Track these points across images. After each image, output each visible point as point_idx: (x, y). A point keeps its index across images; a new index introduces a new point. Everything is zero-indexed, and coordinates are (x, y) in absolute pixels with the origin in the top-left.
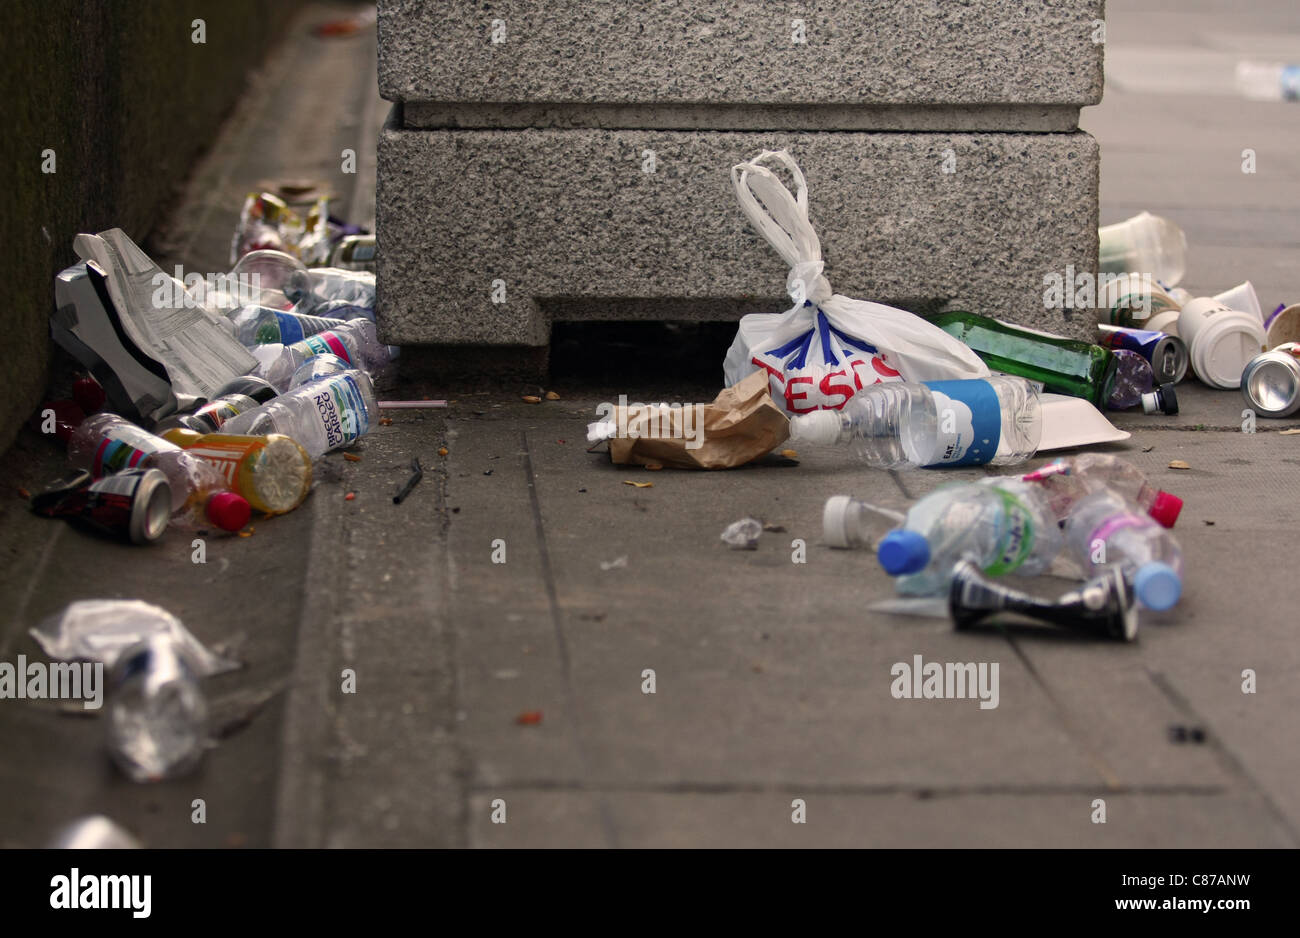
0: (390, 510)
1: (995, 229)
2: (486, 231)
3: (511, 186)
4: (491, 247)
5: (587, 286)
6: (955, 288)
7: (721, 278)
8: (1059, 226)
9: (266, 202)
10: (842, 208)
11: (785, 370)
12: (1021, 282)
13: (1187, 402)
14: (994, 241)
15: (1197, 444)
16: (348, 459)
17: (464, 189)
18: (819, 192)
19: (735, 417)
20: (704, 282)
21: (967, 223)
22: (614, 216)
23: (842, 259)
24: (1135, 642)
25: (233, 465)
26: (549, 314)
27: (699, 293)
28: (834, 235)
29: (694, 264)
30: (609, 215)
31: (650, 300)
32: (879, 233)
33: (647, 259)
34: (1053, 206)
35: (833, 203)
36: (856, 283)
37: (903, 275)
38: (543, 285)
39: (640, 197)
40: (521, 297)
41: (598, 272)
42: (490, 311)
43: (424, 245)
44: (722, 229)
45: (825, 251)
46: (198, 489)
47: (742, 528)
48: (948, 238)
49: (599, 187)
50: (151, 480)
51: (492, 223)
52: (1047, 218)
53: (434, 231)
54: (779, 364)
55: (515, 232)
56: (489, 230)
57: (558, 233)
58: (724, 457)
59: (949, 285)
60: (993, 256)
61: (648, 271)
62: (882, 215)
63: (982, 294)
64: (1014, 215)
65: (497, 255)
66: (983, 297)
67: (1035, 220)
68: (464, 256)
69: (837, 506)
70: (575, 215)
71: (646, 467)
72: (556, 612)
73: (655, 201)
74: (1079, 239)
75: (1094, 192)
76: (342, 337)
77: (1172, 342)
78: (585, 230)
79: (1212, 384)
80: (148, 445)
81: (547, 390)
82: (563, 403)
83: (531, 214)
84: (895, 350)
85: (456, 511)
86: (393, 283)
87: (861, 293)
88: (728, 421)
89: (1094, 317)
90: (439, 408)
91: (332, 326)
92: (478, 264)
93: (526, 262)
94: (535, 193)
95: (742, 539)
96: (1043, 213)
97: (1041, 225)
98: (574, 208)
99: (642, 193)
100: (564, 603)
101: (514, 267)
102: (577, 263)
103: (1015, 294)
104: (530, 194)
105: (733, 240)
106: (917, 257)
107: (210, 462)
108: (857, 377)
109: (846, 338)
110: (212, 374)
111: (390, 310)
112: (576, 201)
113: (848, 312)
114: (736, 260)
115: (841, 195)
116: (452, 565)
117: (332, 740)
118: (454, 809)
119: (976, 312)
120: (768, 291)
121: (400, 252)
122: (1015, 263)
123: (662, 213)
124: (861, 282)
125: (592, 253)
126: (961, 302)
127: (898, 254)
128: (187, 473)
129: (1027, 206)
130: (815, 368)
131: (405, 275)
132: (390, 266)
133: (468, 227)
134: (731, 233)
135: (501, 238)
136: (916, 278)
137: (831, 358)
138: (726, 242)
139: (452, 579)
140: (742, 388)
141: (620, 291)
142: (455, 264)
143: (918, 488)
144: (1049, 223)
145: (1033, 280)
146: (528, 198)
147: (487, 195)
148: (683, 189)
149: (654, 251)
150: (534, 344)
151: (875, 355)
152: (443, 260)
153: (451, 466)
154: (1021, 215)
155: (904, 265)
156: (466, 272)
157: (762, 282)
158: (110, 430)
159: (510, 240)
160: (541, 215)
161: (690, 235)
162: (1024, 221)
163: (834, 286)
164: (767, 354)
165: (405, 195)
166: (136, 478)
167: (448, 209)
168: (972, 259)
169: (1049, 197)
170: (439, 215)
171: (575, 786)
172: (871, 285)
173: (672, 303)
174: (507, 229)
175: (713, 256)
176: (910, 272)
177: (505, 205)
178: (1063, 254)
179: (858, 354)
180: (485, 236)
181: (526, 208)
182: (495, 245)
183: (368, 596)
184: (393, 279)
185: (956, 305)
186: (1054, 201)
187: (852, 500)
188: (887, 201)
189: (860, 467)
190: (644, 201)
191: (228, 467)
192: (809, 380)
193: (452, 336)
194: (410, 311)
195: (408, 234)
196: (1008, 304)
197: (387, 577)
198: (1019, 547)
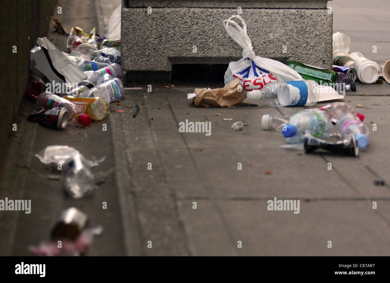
0: (133, 119)
1: (303, 37)
2: (153, 37)
3: (161, 24)
4: (155, 42)
5: (183, 54)
6: (291, 54)
7: (222, 51)
8: (321, 36)
9: (77, 29)
10: (258, 31)
11: (243, 78)
12: (310, 52)
13: (358, 87)
14: (302, 41)
15: (363, 100)
16: (117, 105)
17: (147, 25)
18: (251, 26)
19: (231, 92)
20: (217, 52)
21: (294, 35)
22: (191, 33)
23: (258, 46)
24: (358, 157)
25: (86, 106)
26: (172, 62)
27: (216, 56)
28: (256, 39)
29: (215, 47)
30: (190, 33)
31: (202, 58)
32: (269, 38)
33: (201, 46)
34: (320, 30)
35: (255, 29)
36: (262, 53)
37: (276, 50)
38: (170, 53)
39: (199, 27)
40: (164, 57)
41: (186, 50)
42: (155, 61)
43: (135, 42)
44: (223, 37)
45: (253, 43)
46: (76, 113)
47: (237, 124)
48: (289, 40)
49: (187, 25)
50: (63, 111)
51: (155, 35)
52: (318, 34)
53: (138, 37)
54: (241, 76)
55: (162, 38)
56: (154, 37)
57: (175, 38)
58: (228, 104)
59: (289, 53)
60: (302, 45)
61: (201, 49)
62: (270, 33)
63: (299, 56)
64: (308, 33)
65: (157, 44)
66: (299, 57)
67: (314, 34)
68: (147, 45)
69: (266, 118)
70: (180, 33)
71: (205, 107)
72: (188, 148)
73: (203, 29)
74: (327, 40)
75: (331, 26)
76: (110, 69)
77: (352, 70)
78: (182, 37)
79: (364, 83)
80: (60, 101)
81: (171, 84)
82: (176, 88)
83: (167, 32)
84: (275, 72)
85: (152, 119)
86: (126, 53)
87: (263, 56)
88: (229, 93)
89: (331, 63)
90: (140, 90)
91: (106, 66)
92: (151, 47)
93: (165, 47)
94: (168, 26)
95: (237, 127)
96: (317, 32)
97: (316, 36)
98: (179, 31)
99: (199, 26)
100: (190, 146)
101: (162, 48)
102: (180, 47)
103: (308, 56)
104: (166, 27)
105: (226, 40)
106: (280, 45)
107: (78, 105)
108: (264, 80)
109: (260, 69)
110: (74, 80)
111: (125, 61)
112: (180, 29)
113: (261, 61)
114: (227, 46)
115: (257, 27)
116: (155, 135)
117: (132, 186)
118: (172, 205)
119: (297, 61)
120: (236, 55)
121: (128, 44)
122: (309, 47)
123: (205, 32)
124: (263, 52)
125: (185, 44)
126: (293, 58)
127: (274, 44)
128: (72, 109)
129: (312, 30)
130: (252, 78)
131: (130, 50)
132: (125, 48)
133: (148, 36)
134: (225, 38)
135: (158, 40)
136: (280, 51)
137: (256, 75)
138: (224, 41)
139: (156, 139)
140: (232, 83)
141: (193, 55)
142: (145, 47)
143: (285, 112)
144: (318, 35)
145: (313, 52)
146: (166, 28)
147: (154, 27)
148: (211, 25)
149: (203, 43)
150: (167, 71)
151: (269, 74)
152: (141, 46)
153: (148, 107)
154: (310, 33)
155: (276, 47)
156: (148, 50)
157: (234, 52)
158: (48, 96)
159: (161, 40)
160: (170, 33)
161: (214, 39)
162: (311, 35)
163: (256, 53)
164: (237, 73)
165: (130, 27)
166: (59, 110)
167: (142, 31)
168: (296, 46)
169: (318, 28)
170: (140, 33)
171: (206, 199)
172: (266, 53)
173: (208, 59)
174: (160, 37)
175: (220, 45)
176: (278, 49)
177: (159, 30)
178: (322, 44)
179: (264, 74)
180: (153, 39)
181: (165, 31)
182: (156, 42)
183: (132, 144)
184: (126, 52)
185: (291, 59)
186: (320, 29)
187: (270, 116)
188: (271, 29)
189: (267, 106)
190: (200, 29)
191: (84, 107)
192: (250, 81)
193: (144, 68)
194: (131, 61)
195: (130, 39)
196: (306, 59)
197: (137, 139)
198: (322, 129)
